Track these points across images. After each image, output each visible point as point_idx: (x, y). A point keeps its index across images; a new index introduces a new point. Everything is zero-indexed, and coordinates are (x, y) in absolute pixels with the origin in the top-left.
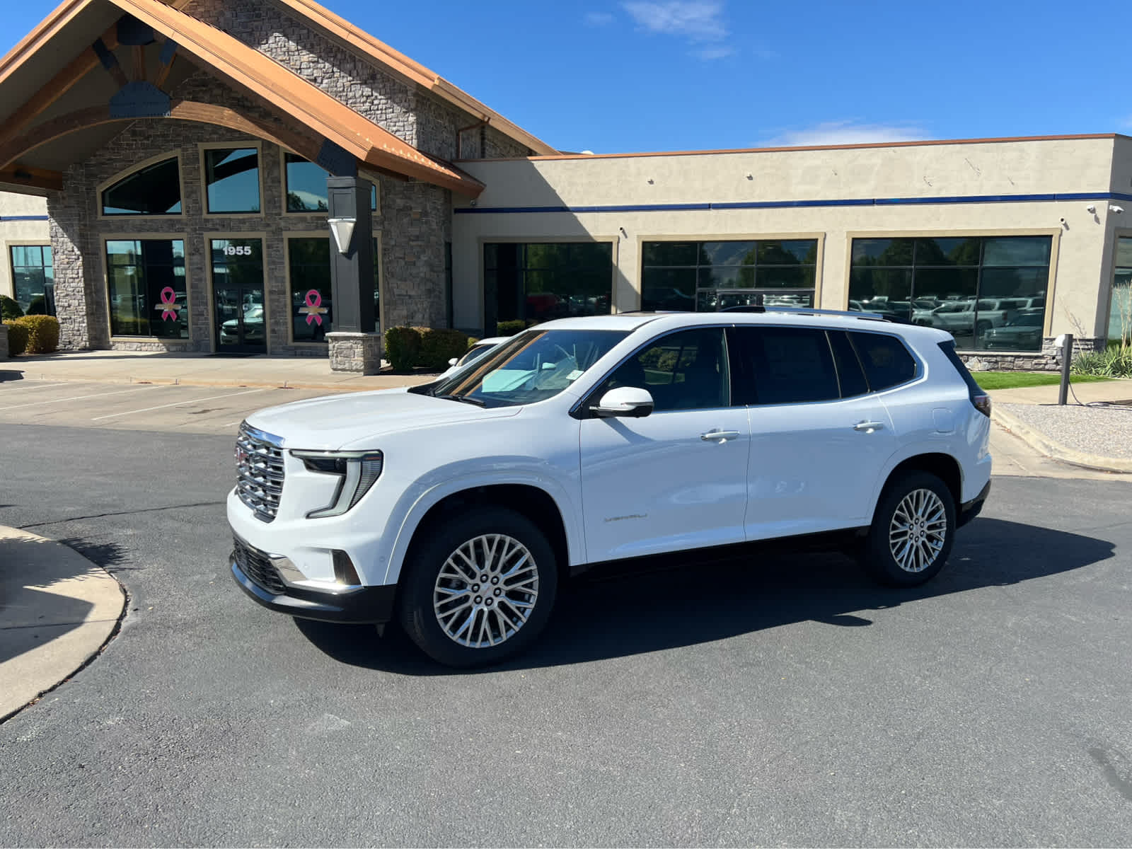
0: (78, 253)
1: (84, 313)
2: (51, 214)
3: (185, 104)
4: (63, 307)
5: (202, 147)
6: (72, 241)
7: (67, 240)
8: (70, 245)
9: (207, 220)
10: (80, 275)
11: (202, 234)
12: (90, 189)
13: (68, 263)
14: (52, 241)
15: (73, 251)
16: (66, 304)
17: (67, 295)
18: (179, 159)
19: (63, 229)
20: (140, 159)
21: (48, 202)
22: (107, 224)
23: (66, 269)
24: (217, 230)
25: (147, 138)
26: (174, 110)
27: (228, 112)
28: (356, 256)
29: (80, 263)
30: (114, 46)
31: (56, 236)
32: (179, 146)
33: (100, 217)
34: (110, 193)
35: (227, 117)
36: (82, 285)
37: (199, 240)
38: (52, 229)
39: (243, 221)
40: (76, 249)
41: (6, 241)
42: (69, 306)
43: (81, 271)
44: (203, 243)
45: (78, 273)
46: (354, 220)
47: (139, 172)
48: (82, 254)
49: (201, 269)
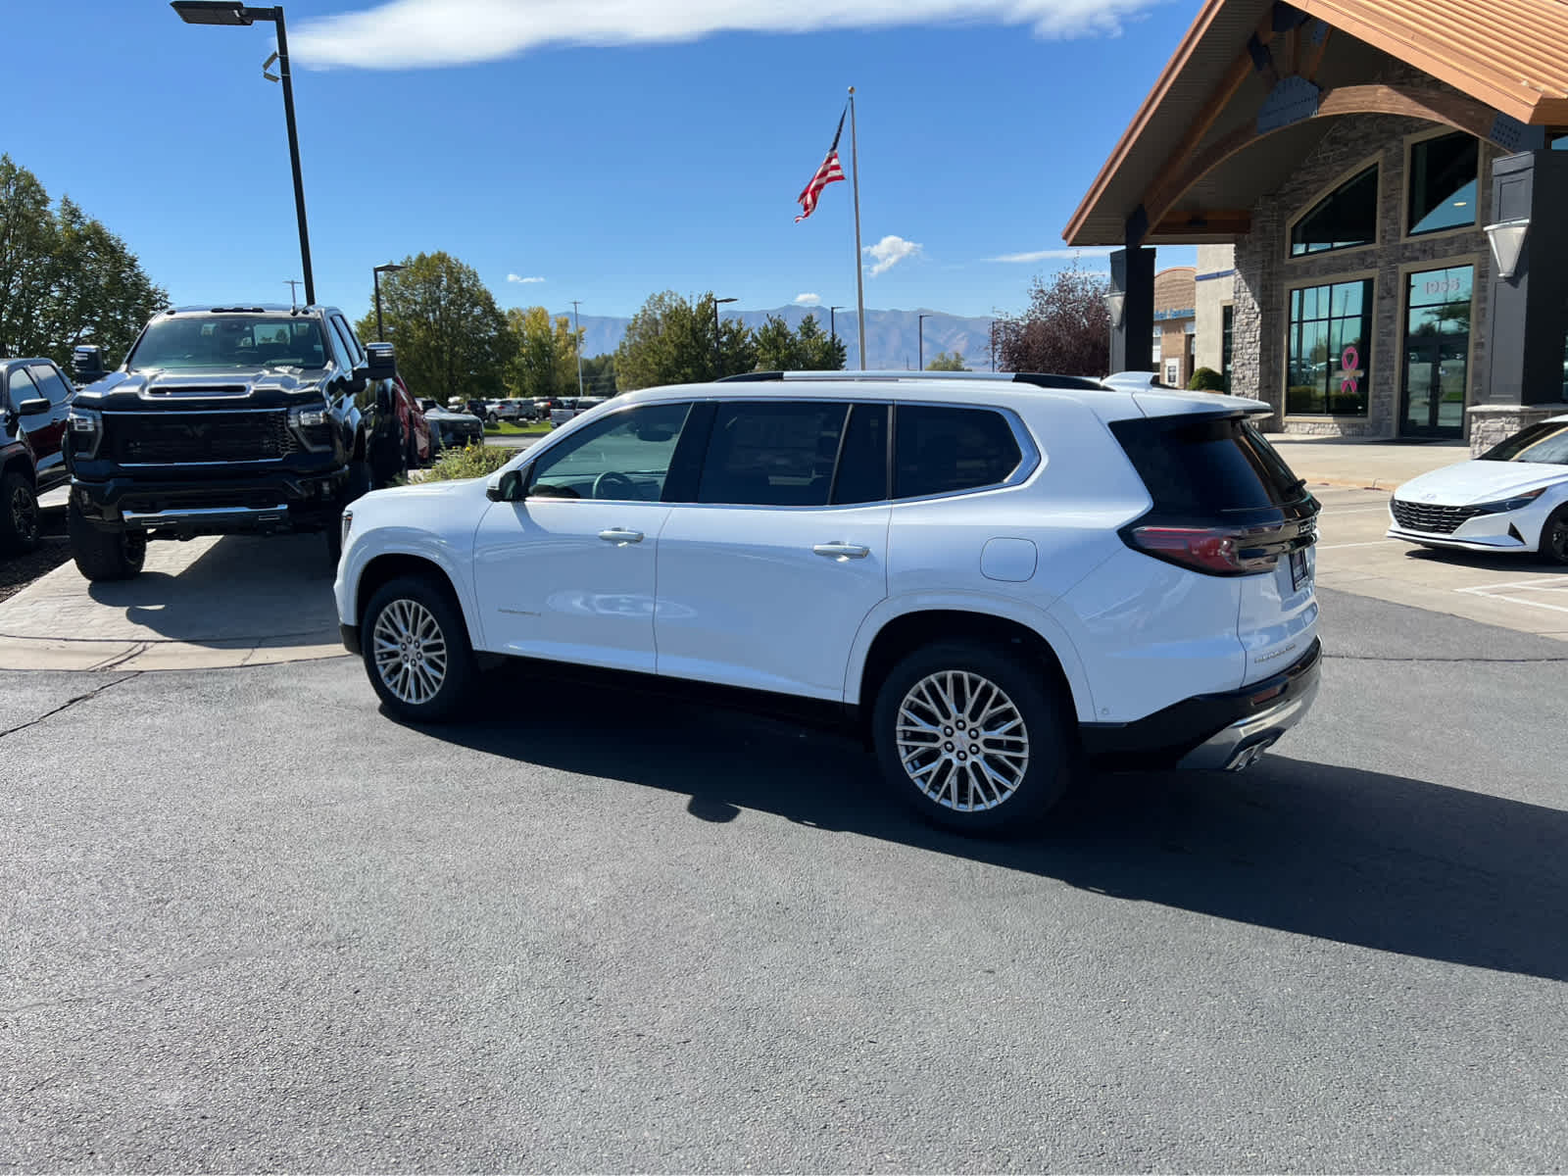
0: (1257, 310)
1: (1255, 387)
2: (1238, 264)
4: (1238, 379)
5: (1411, 139)
6: (1254, 296)
7: (1249, 294)
8: (1251, 300)
9: (1405, 246)
10: (1258, 338)
11: (1396, 267)
12: (1281, 224)
13: (1247, 324)
14: (1235, 298)
15: (1253, 308)
16: (1241, 376)
17: (1243, 365)
18: (1380, 166)
19: (1246, 281)
20: (1338, 174)
21: (1236, 250)
22: (1294, 268)
23: (1245, 332)
24: (1416, 259)
25: (1346, 145)
29: (1258, 322)
31: (1239, 291)
32: (1381, 147)
33: (1288, 261)
34: (1305, 226)
36: (1258, 350)
37: (1393, 276)
38: (1235, 282)
39: (1450, 241)
40: (1256, 306)
41: (1221, 303)
42: (1244, 378)
43: (1258, 332)
44: (1397, 280)
45: (1255, 337)
47: (1333, 194)
48: (1262, 311)
49: (1390, 317)
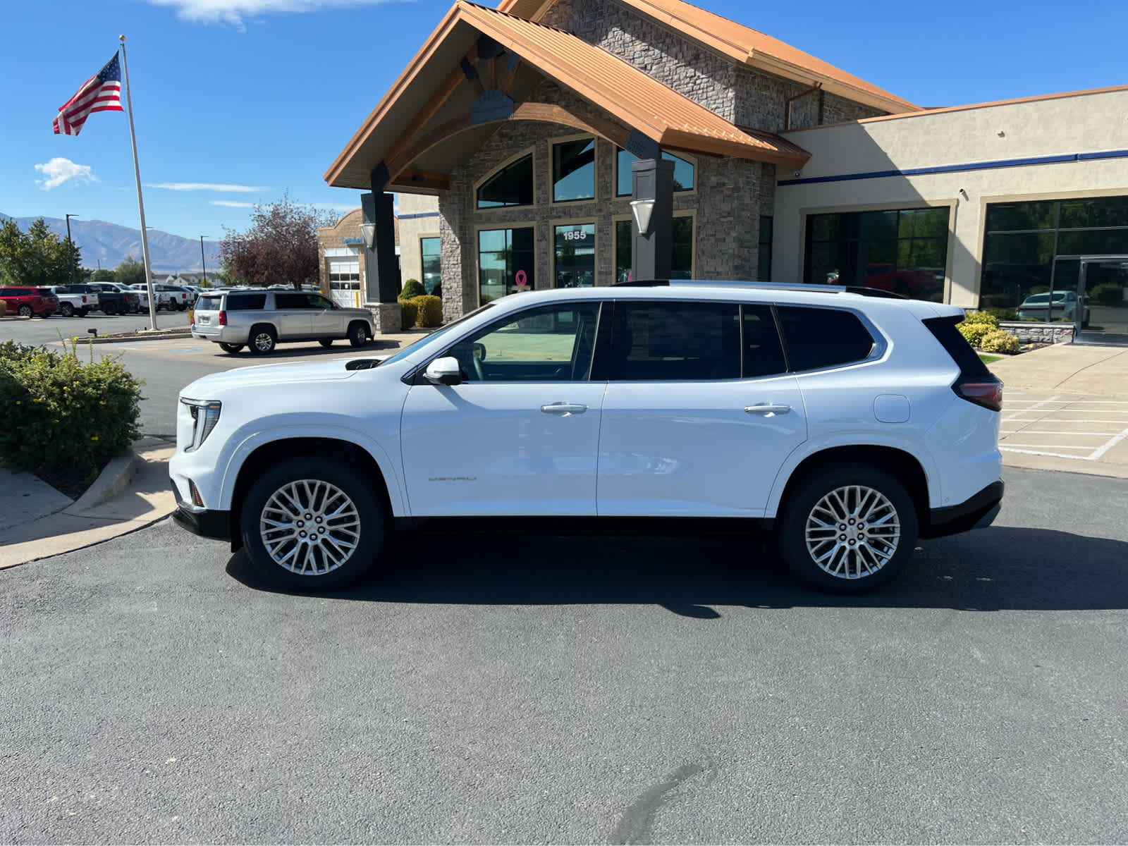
0: (458, 242)
1: (459, 294)
2: (441, 210)
3: (526, 105)
4: (447, 289)
5: (552, 141)
6: (455, 233)
7: (451, 232)
8: (453, 236)
9: (552, 209)
10: (459, 261)
11: (548, 222)
12: (469, 187)
13: (451, 252)
14: (441, 233)
15: (455, 241)
16: (449, 287)
17: (450, 279)
18: (534, 155)
19: (448, 222)
20: (505, 158)
21: (440, 200)
22: (480, 216)
23: (450, 257)
24: (560, 217)
25: (511, 139)
26: (517, 112)
27: (556, 109)
28: (653, 237)
29: (459, 251)
30: (475, 61)
31: (444, 229)
32: (534, 143)
33: (475, 211)
34: (484, 190)
35: (555, 114)
36: (460, 270)
37: (546, 227)
38: (441, 223)
39: (580, 208)
40: (457, 240)
41: (419, 234)
42: (451, 288)
43: (459, 258)
44: (549, 229)
45: (457, 261)
46: (653, 201)
47: (504, 169)
48: (461, 244)
49: (546, 253)
